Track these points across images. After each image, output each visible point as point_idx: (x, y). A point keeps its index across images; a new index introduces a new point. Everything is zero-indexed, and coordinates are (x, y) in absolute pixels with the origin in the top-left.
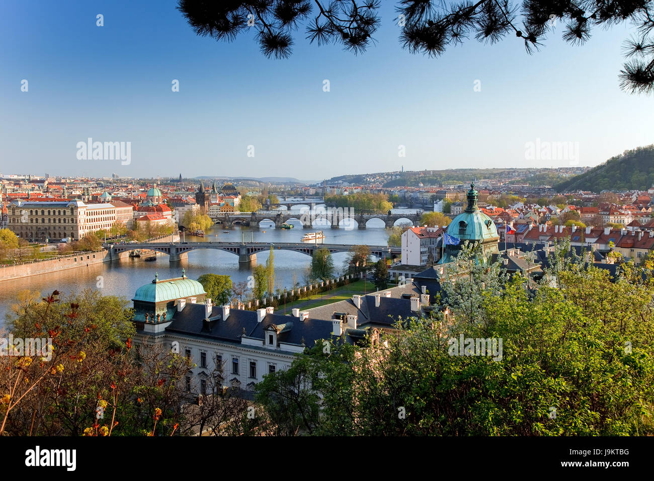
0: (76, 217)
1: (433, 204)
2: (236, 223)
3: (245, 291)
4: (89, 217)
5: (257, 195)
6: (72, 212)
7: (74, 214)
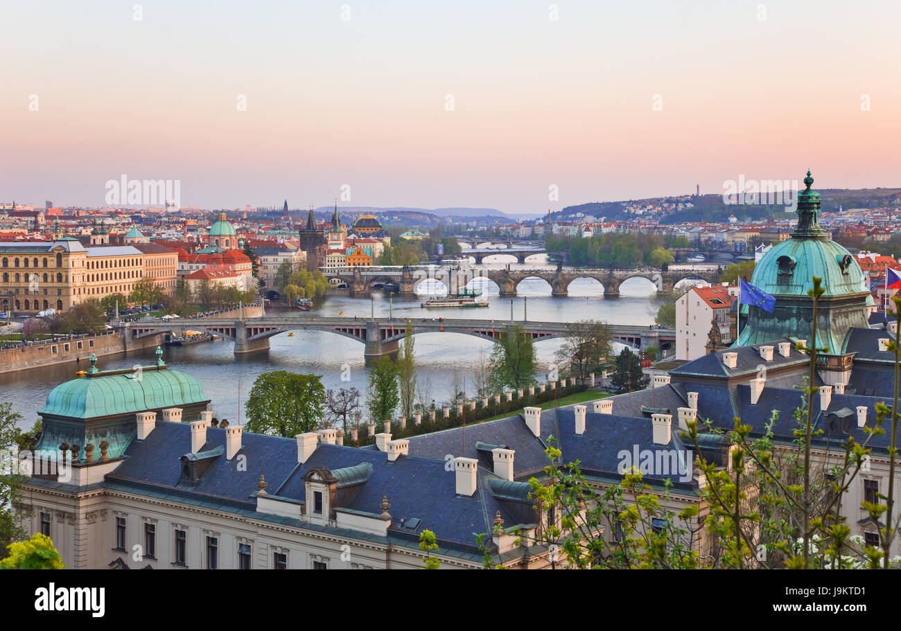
0: (67, 270)
1: (753, 254)
2: (375, 286)
3: (352, 407)
4: (91, 272)
5: (420, 238)
6: (59, 263)
7: (63, 266)
